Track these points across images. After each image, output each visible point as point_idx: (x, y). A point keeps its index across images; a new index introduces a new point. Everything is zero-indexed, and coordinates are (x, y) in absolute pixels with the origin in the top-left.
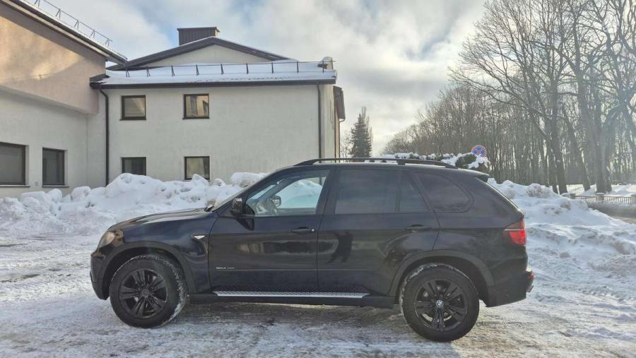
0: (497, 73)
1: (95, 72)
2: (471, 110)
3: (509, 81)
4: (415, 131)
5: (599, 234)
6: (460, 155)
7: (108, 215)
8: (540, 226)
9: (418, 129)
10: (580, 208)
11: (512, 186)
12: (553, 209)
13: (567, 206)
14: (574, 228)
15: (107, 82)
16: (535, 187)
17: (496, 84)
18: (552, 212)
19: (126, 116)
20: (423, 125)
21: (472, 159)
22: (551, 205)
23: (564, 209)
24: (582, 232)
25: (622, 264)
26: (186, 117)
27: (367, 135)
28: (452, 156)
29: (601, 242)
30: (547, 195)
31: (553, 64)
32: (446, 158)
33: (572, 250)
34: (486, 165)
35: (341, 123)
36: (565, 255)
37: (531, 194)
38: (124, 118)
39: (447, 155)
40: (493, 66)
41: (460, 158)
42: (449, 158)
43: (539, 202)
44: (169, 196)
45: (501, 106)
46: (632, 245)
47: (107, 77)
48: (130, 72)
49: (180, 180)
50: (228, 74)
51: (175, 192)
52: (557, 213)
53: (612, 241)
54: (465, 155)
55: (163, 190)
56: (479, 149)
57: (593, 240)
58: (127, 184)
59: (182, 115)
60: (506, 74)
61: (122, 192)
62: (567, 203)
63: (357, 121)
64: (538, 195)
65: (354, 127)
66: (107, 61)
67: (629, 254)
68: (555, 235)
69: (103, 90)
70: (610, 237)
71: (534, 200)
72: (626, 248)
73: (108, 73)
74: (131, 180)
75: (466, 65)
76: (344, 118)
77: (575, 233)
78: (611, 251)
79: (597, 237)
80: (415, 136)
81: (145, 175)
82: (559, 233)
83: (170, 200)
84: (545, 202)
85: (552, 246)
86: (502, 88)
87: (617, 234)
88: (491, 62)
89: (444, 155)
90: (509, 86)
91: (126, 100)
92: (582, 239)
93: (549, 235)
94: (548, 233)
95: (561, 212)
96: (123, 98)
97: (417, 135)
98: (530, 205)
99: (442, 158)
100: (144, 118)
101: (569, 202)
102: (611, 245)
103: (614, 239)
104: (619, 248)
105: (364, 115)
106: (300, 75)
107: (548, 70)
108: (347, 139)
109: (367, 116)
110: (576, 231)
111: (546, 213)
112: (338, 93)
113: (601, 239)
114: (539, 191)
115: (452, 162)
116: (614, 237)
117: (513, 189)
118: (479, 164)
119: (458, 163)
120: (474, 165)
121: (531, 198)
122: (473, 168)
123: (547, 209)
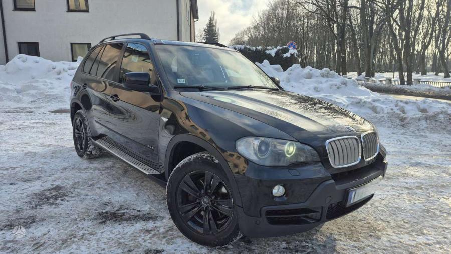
2: (289, 17)
4: (250, 32)
5: (363, 101)
6: (278, 47)
7: (9, 87)
8: (326, 96)
9: (252, 30)
10: (353, 85)
11: (311, 70)
12: (336, 85)
13: (345, 84)
14: (348, 97)
16: (326, 71)
18: (335, 88)
19: (18, 7)
20: (256, 27)
21: (286, 50)
22: (334, 83)
23: (343, 86)
24: (352, 100)
26: (69, 10)
27: (216, 34)
28: (273, 48)
30: (333, 76)
32: (268, 49)
34: (295, 55)
35: (195, 22)
37: (323, 76)
38: (16, 8)
39: (270, 47)
41: (278, 50)
42: (271, 49)
43: (327, 81)
44: (59, 73)
45: (310, 15)
46: (382, 107)
49: (69, 61)
51: (64, 70)
52: (338, 88)
53: (370, 105)
54: (281, 47)
55: (54, 69)
56: (292, 44)
57: (359, 105)
58: (24, 63)
59: (66, 9)
61: (20, 70)
64: (327, 76)
65: (206, 27)
67: (379, 113)
70: (369, 102)
71: (325, 79)
72: (378, 109)
74: (26, 60)
76: (198, 18)
77: (348, 101)
78: (370, 111)
79: (361, 103)
80: (249, 35)
81: (39, 56)
82: (337, 101)
83: (60, 76)
84: (331, 81)
87: (374, 101)
89: (268, 47)
92: (352, 104)
95: (341, 87)
97: (251, 35)
98: (321, 83)
99: (266, 49)
100: (33, 9)
101: (346, 81)
102: (369, 108)
103: (371, 104)
104: (374, 109)
105: (213, 17)
108: (201, 36)
109: (215, 18)
110: (349, 99)
111: (331, 88)
113: (364, 104)
114: (328, 73)
115: (273, 52)
116: (372, 102)
117: (311, 72)
118: (291, 54)
119: (277, 53)
120: (288, 55)
121: (323, 78)
122: (287, 57)
123: (332, 85)
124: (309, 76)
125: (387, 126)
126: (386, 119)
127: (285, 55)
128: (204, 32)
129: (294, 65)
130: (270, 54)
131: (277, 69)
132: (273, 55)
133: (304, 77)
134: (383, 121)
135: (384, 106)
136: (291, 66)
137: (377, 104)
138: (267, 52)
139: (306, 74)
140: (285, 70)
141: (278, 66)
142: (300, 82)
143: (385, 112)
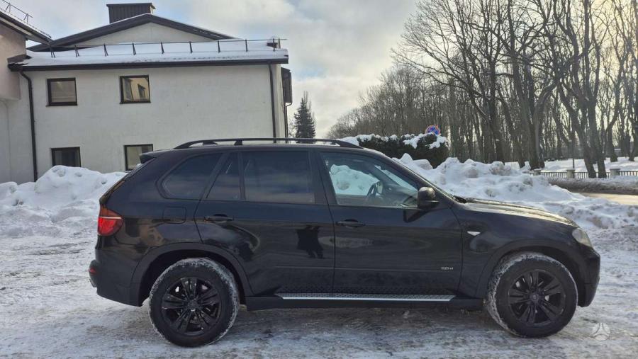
2: (411, 93)
4: (357, 115)
5: (576, 209)
6: (421, 135)
7: (41, 213)
10: (541, 184)
11: (475, 165)
12: (517, 186)
13: (530, 183)
14: (547, 204)
16: (498, 165)
17: (437, 65)
18: (516, 189)
19: (54, 101)
21: (432, 139)
22: (515, 182)
23: (528, 186)
26: (123, 102)
27: (311, 120)
28: (413, 137)
30: (509, 172)
32: (407, 139)
37: (494, 173)
38: (51, 103)
39: (407, 136)
41: (421, 139)
42: (410, 139)
43: (502, 180)
46: (609, 219)
49: (121, 170)
52: (521, 190)
53: (589, 216)
54: (425, 135)
55: (104, 183)
56: (433, 129)
58: (62, 178)
59: (119, 100)
61: (56, 187)
62: (529, 180)
63: (300, 105)
64: (501, 173)
65: (297, 112)
67: (608, 228)
69: (25, 73)
70: (587, 212)
71: (498, 178)
72: (604, 222)
74: (65, 173)
76: (291, 102)
77: (547, 208)
79: (574, 212)
81: (80, 166)
84: (508, 179)
86: (443, 70)
87: (593, 209)
89: (405, 136)
95: (525, 189)
96: (49, 81)
99: (404, 139)
100: (75, 104)
101: (531, 179)
102: (590, 220)
103: (591, 214)
104: (597, 222)
105: (306, 99)
108: (293, 123)
109: (309, 101)
111: (511, 190)
112: (287, 74)
114: (502, 168)
115: (413, 142)
116: (591, 211)
117: (475, 168)
118: (440, 144)
119: (420, 143)
120: (436, 144)
121: (495, 176)
122: (435, 147)
123: (511, 186)
124: (474, 174)
126: (622, 236)
127: (432, 146)
129: (449, 159)
130: (410, 146)
131: (424, 166)
132: (415, 146)
133: (467, 176)
134: (618, 240)
135: (611, 217)
136: (444, 161)
137: (599, 214)
138: (406, 142)
139: (469, 171)
140: (435, 167)
141: (425, 161)
142: (463, 183)
143: (617, 226)
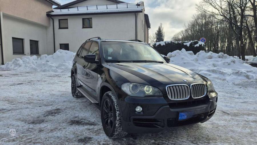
0: (217, 7)
1: (48, 10)
3: (222, 10)
6: (192, 41)
8: (218, 69)
9: (184, 32)
10: (239, 62)
11: (212, 54)
12: (227, 63)
15: (53, 13)
16: (221, 54)
17: (216, 12)
18: (227, 64)
19: (61, 27)
20: (186, 31)
21: (197, 43)
22: (227, 61)
23: (233, 63)
24: (234, 71)
25: (247, 83)
26: (83, 28)
27: (162, 35)
28: (188, 42)
29: (241, 75)
30: (226, 57)
31: (242, 2)
32: (186, 43)
33: (228, 78)
34: (203, 45)
35: (149, 30)
36: (224, 80)
37: (219, 57)
40: (216, 4)
41: (192, 43)
43: (222, 60)
46: (252, 76)
47: (53, 12)
48: (62, 10)
50: (100, 9)
52: (229, 64)
56: (203, 39)
57: (237, 74)
60: (221, 8)
62: (234, 61)
63: (158, 29)
64: (222, 58)
65: (157, 32)
66: (53, 5)
67: (251, 79)
68: (223, 72)
69: (52, 17)
70: (244, 73)
71: (221, 59)
72: (250, 77)
73: (54, 10)
75: (204, 4)
76: (150, 28)
78: (244, 78)
79: (239, 73)
82: (224, 71)
84: (225, 60)
85: (221, 76)
86: (219, 14)
88: (215, 2)
89: (185, 42)
90: (222, 13)
91: (60, 21)
92: (233, 73)
93: (220, 72)
94: (220, 71)
95: (231, 64)
96: (59, 20)
98: (218, 61)
99: (184, 42)
101: (235, 60)
102: (244, 76)
104: (247, 77)
105: (161, 27)
106: (128, 9)
107: (240, 5)
108: (154, 37)
109: (162, 27)
110: (232, 71)
111: (224, 64)
112: (146, 16)
113: (241, 74)
114: (223, 56)
115: (188, 44)
116: (246, 73)
117: (212, 55)
118: (199, 45)
119: (191, 45)
120: (198, 45)
121: (219, 58)
122: (197, 47)
123: (225, 63)
124: (210, 58)
125: (255, 87)
126: (255, 83)
127: (196, 46)
128: (155, 35)
129: (201, 51)
130: (186, 45)
131: (190, 54)
132: (188, 45)
133: (207, 58)
134: (252, 84)
135: (254, 75)
136: (199, 52)
137: (249, 74)
138: (185, 44)
139: (208, 56)
140: (195, 54)
141: (191, 52)
142: (204, 61)
143: (254, 79)
